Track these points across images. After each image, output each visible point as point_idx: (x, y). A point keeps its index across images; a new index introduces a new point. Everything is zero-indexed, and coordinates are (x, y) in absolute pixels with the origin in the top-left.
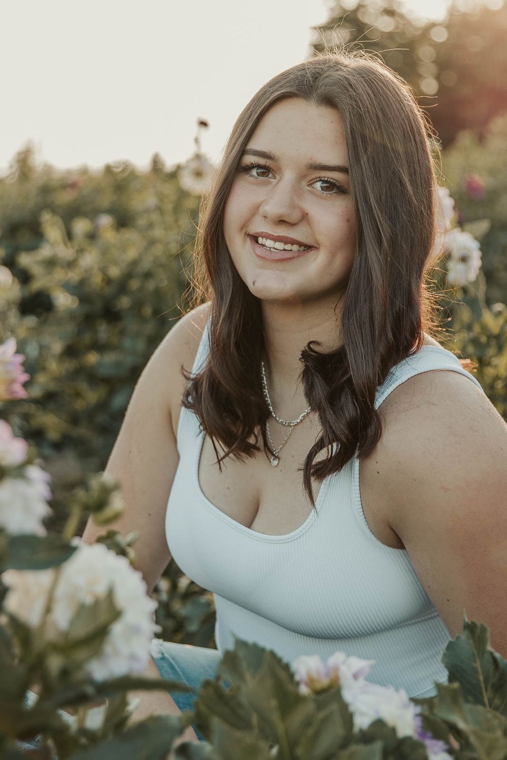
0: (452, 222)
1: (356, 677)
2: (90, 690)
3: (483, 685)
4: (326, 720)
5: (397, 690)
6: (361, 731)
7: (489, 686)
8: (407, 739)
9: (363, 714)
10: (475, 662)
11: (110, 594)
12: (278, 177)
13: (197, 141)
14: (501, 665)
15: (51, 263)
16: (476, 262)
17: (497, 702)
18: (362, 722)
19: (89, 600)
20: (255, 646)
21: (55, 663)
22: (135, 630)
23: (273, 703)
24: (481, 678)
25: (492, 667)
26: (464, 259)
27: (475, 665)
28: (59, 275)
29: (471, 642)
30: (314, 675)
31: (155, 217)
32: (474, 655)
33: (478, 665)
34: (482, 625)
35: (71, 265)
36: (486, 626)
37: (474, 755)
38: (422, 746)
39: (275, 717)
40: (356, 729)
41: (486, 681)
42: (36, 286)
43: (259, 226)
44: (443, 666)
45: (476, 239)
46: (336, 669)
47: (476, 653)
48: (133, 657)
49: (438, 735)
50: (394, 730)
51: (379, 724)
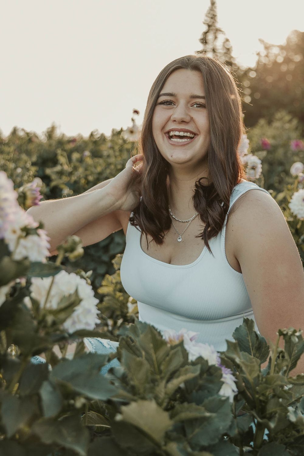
0: (248, 151)
1: (191, 340)
2: (66, 335)
3: (251, 348)
4: (175, 354)
5: (210, 345)
6: (192, 361)
7: (254, 348)
8: (213, 366)
9: (193, 355)
10: (248, 337)
11: (76, 291)
12: (177, 105)
13: (133, 120)
14: (259, 338)
15: (61, 173)
16: (259, 170)
17: (257, 355)
18: (192, 358)
19: (67, 294)
20: (145, 323)
21: (50, 319)
22: (88, 311)
23: (151, 345)
24: (250, 344)
25: (256, 339)
26: (253, 168)
27: (247, 338)
28: (65, 179)
29: (246, 328)
30: (172, 338)
31: (111, 152)
32: (247, 334)
33: (249, 338)
34: (252, 320)
35: (70, 174)
36: (254, 320)
37: (245, 375)
38: (220, 369)
39: (152, 351)
40: (190, 361)
41: (252, 346)
42: (53, 184)
43: (171, 126)
44: (232, 337)
45: (260, 159)
46: (182, 336)
47: (248, 333)
48: (87, 324)
49: (227, 367)
50: (207, 361)
51: (200, 359)
